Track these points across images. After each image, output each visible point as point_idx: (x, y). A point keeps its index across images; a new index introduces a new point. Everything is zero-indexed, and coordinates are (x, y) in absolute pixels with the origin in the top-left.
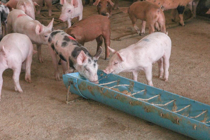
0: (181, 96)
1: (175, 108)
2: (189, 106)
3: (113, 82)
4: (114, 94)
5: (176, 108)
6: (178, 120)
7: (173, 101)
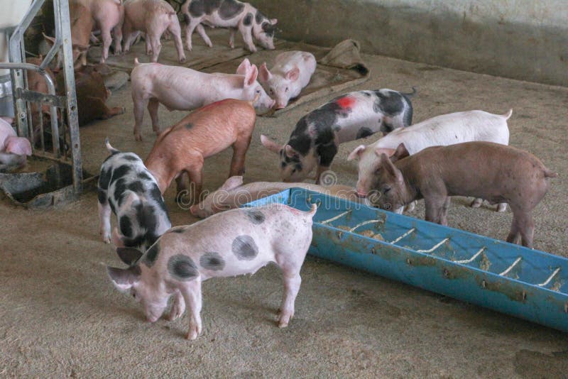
0: (499, 241)
1: (485, 264)
2: (519, 259)
3: (342, 215)
4: (369, 243)
5: (487, 264)
6: (524, 294)
7: (482, 250)
